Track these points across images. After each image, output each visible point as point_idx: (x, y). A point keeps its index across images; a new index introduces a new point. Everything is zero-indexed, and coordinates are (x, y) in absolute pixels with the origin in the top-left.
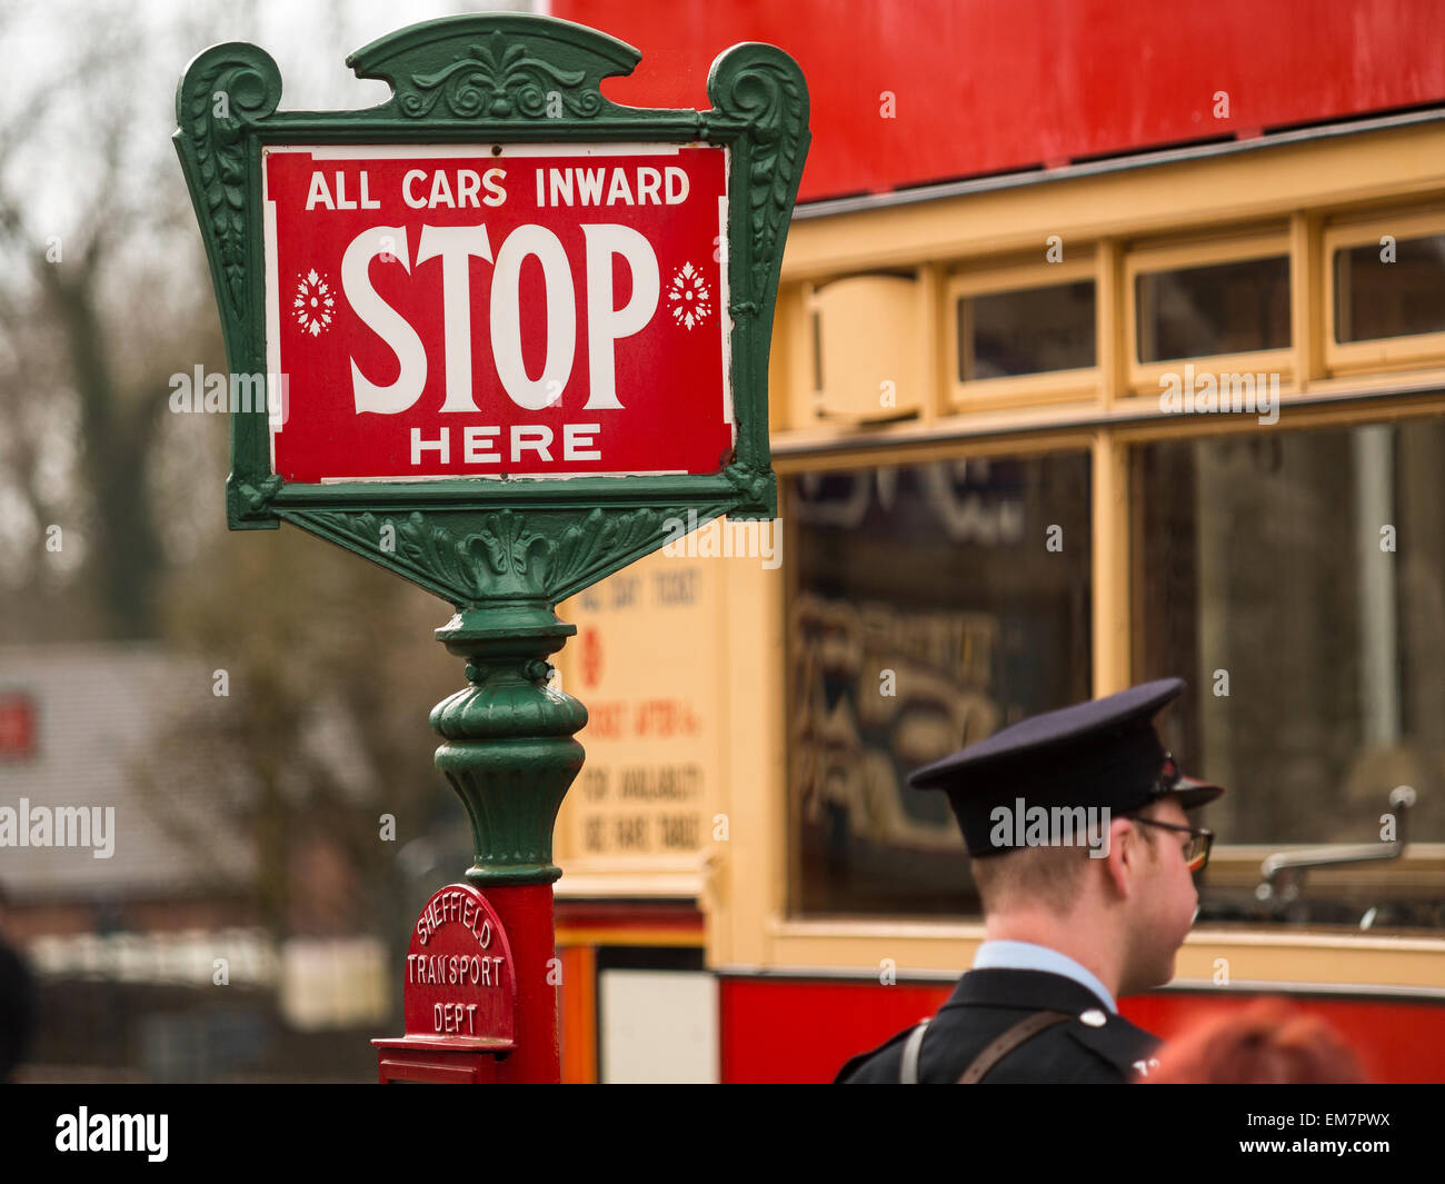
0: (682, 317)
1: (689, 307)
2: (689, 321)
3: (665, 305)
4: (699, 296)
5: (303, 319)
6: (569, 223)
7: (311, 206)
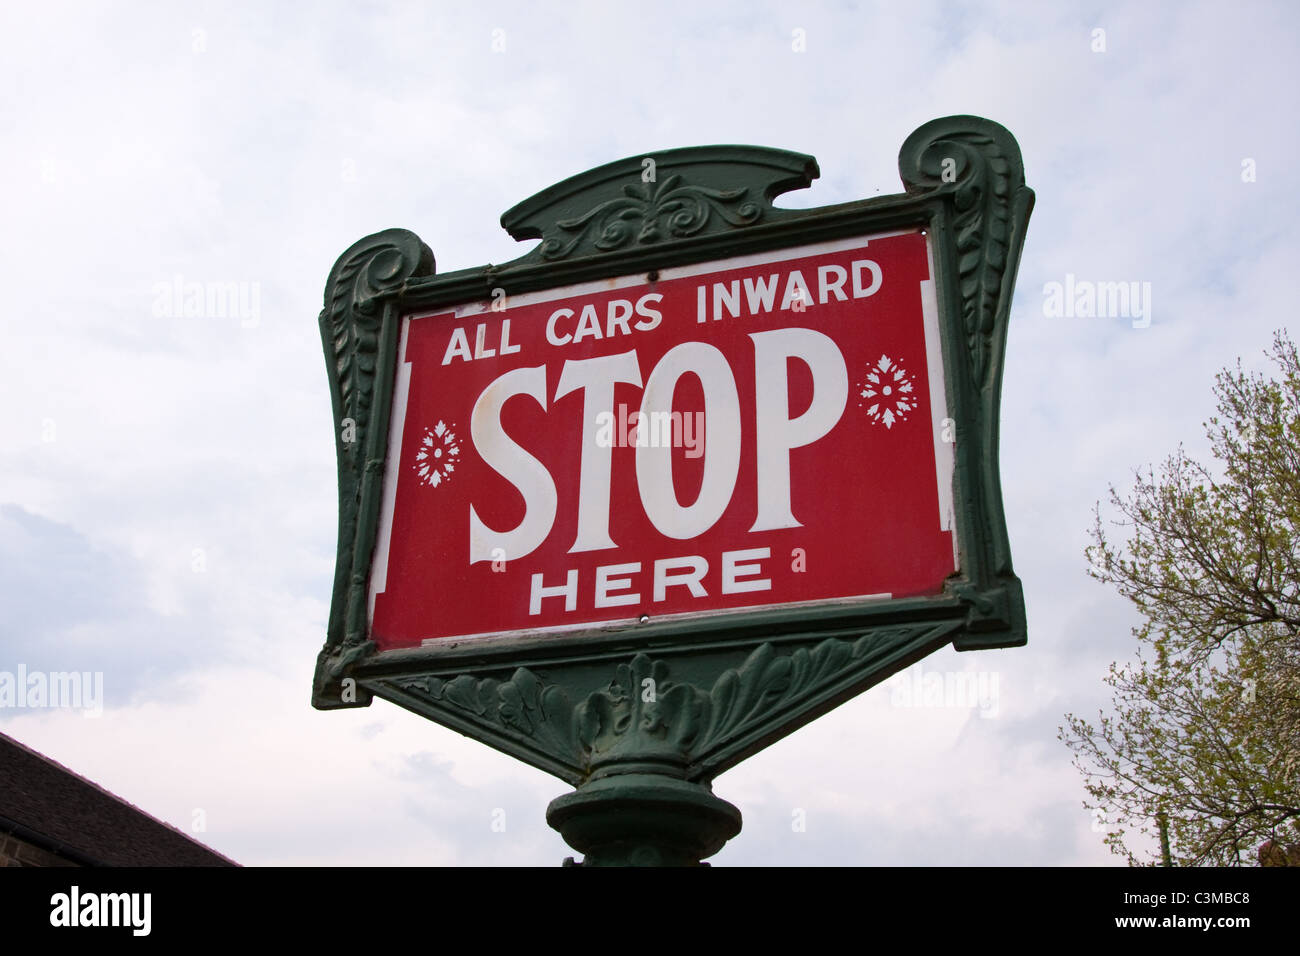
0: (878, 415)
1: (887, 403)
2: (889, 418)
3: (855, 405)
4: (900, 389)
5: (424, 472)
6: (735, 335)
7: (447, 361)
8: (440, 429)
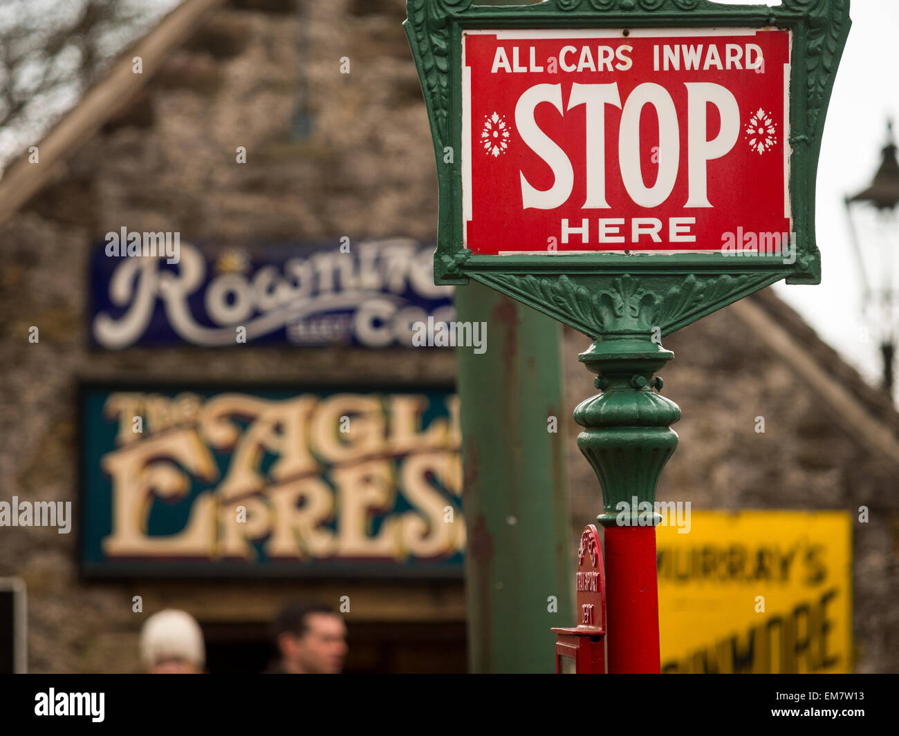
3: (743, 137)
4: (768, 131)
5: (488, 145)
6: (676, 82)
7: (495, 70)
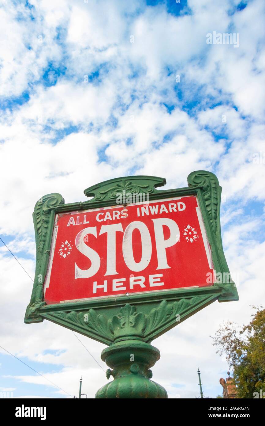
0: (189, 239)
1: (191, 236)
2: (191, 240)
3: (182, 237)
4: (194, 233)
5: (61, 254)
7: (68, 225)
8: (66, 242)
